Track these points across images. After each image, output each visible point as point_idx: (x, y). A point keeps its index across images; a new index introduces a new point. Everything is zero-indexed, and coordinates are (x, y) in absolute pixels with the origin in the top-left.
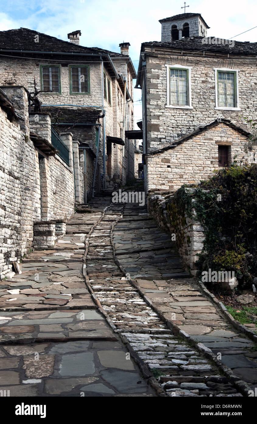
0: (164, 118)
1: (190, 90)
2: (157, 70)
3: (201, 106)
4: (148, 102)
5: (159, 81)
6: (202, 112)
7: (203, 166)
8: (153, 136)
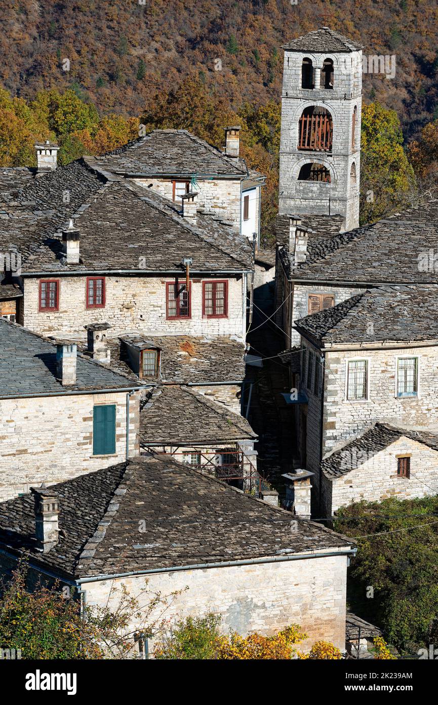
0: (341, 414)
1: (369, 382)
2: (335, 365)
3: (379, 398)
4: (324, 399)
5: (337, 376)
6: (379, 404)
7: (383, 481)
8: (328, 435)
